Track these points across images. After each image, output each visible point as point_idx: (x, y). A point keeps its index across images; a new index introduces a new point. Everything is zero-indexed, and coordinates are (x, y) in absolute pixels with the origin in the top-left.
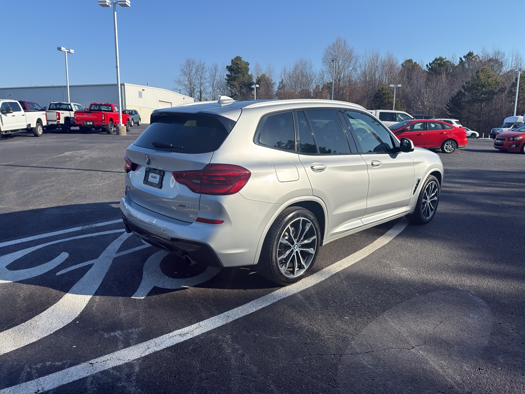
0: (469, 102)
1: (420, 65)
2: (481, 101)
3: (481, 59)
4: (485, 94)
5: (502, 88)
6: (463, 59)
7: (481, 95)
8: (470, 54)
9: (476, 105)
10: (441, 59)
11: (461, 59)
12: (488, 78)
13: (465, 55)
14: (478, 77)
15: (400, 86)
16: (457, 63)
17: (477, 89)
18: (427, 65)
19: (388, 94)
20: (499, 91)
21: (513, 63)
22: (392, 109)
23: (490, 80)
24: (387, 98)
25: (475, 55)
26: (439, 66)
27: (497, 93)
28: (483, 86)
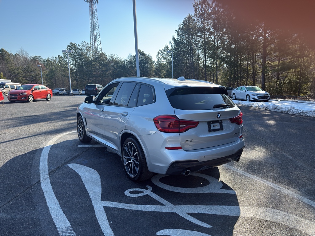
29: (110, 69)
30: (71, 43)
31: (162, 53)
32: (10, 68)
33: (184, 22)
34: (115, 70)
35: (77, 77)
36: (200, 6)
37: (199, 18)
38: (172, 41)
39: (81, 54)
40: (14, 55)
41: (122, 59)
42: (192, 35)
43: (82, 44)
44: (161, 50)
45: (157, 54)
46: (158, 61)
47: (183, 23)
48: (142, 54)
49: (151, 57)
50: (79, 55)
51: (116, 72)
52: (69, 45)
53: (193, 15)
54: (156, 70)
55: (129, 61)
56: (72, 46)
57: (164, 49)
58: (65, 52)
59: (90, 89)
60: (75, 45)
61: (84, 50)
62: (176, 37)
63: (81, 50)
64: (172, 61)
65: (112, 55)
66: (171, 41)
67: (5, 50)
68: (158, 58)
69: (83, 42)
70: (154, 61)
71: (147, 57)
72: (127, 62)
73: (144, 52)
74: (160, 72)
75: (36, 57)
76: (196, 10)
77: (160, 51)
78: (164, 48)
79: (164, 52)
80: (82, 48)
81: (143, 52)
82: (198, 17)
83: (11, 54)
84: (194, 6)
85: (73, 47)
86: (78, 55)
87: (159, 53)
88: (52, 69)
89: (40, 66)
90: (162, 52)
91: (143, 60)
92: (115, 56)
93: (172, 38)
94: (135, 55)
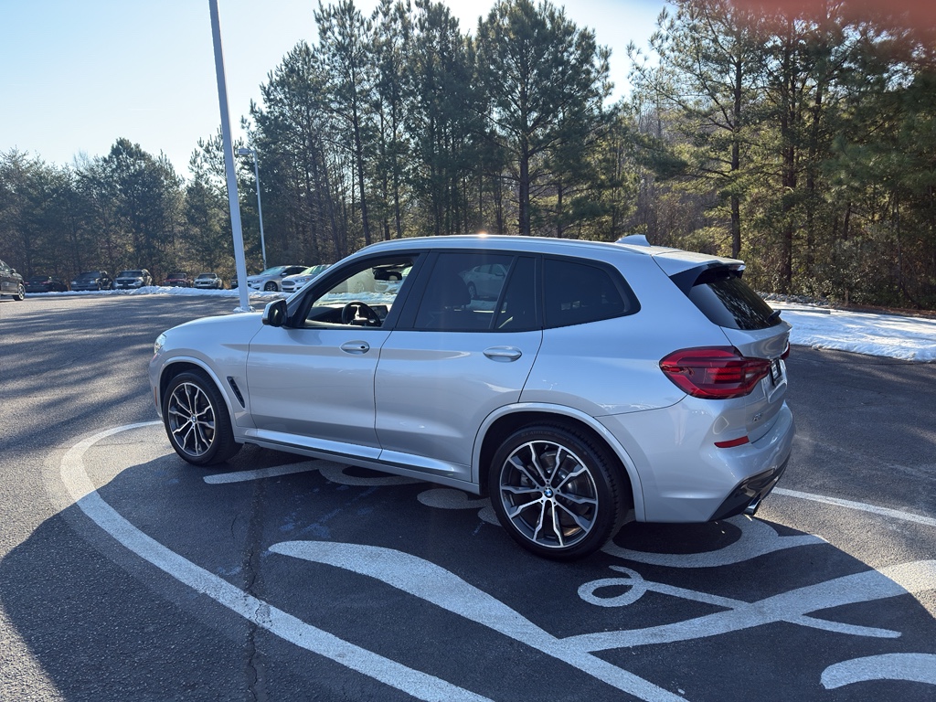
31: (207, 155)
33: (286, 65)
34: (30, 207)
36: (334, 22)
37: (337, 58)
38: (251, 119)
41: (60, 169)
42: (316, 105)
44: (206, 144)
46: (197, 178)
47: (283, 67)
48: (135, 154)
49: (170, 165)
51: (38, 211)
53: (318, 46)
54: (192, 207)
55: (85, 176)
57: (216, 142)
62: (263, 107)
64: (255, 183)
65: (15, 152)
66: (245, 118)
68: (196, 169)
70: (180, 177)
71: (154, 164)
72: (78, 178)
73: (141, 147)
74: (205, 214)
76: (323, 32)
77: (201, 146)
78: (214, 139)
79: (216, 153)
81: (137, 146)
82: (334, 55)
84: (318, 20)
87: (197, 155)
90: (208, 151)
91: (139, 172)
92: (28, 157)
93: (250, 109)
94: (109, 157)
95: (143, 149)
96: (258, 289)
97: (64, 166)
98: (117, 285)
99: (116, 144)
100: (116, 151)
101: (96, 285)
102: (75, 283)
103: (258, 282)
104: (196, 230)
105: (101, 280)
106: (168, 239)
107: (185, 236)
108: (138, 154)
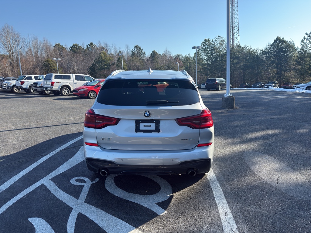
0: (99, 69)
1: (65, 47)
2: (104, 69)
3: (97, 47)
4: (106, 65)
5: (113, 63)
6: (88, 46)
7: (104, 66)
8: (91, 44)
9: (103, 71)
10: (76, 45)
11: (87, 46)
12: (106, 57)
13: (89, 44)
14: (101, 57)
15: (60, 59)
16: (85, 48)
17: (102, 63)
18: (69, 48)
19: (52, 64)
20: (112, 64)
21: (114, 50)
22: (57, 73)
23: (107, 58)
24: (52, 66)
25: (94, 44)
26: (75, 49)
27: (111, 65)
28: (104, 61)
29: (242, 61)
30: (205, 39)
32: (156, 66)
34: (246, 63)
35: (208, 72)
39: (214, 49)
40: (162, 55)
43: (216, 39)
44: (309, 33)
45: (302, 39)
46: (303, 47)
48: (282, 41)
49: (293, 43)
50: (212, 50)
51: (248, 64)
52: (203, 41)
54: (299, 58)
55: (264, 51)
56: (206, 41)
58: (199, 48)
59: (210, 83)
60: (208, 40)
61: (217, 45)
63: (215, 44)
65: (245, 46)
67: (156, 51)
68: (303, 44)
69: (217, 36)
70: (296, 47)
71: (288, 44)
72: (261, 52)
75: (178, 55)
77: (307, 35)
80: (215, 42)
81: (283, 38)
83: (160, 54)
85: (207, 43)
86: (210, 50)
87: (305, 38)
88: (187, 66)
89: (178, 63)
90: (309, 36)
91: (281, 48)
92: (249, 47)
94: (273, 44)
95: (285, 39)
96: (303, 89)
97: (257, 49)
98: (265, 86)
99: (275, 39)
100: (275, 42)
101: (259, 86)
102: (253, 86)
103: (303, 86)
104: (299, 67)
105: (261, 85)
106: (287, 71)
107: (294, 70)
108: (283, 41)
